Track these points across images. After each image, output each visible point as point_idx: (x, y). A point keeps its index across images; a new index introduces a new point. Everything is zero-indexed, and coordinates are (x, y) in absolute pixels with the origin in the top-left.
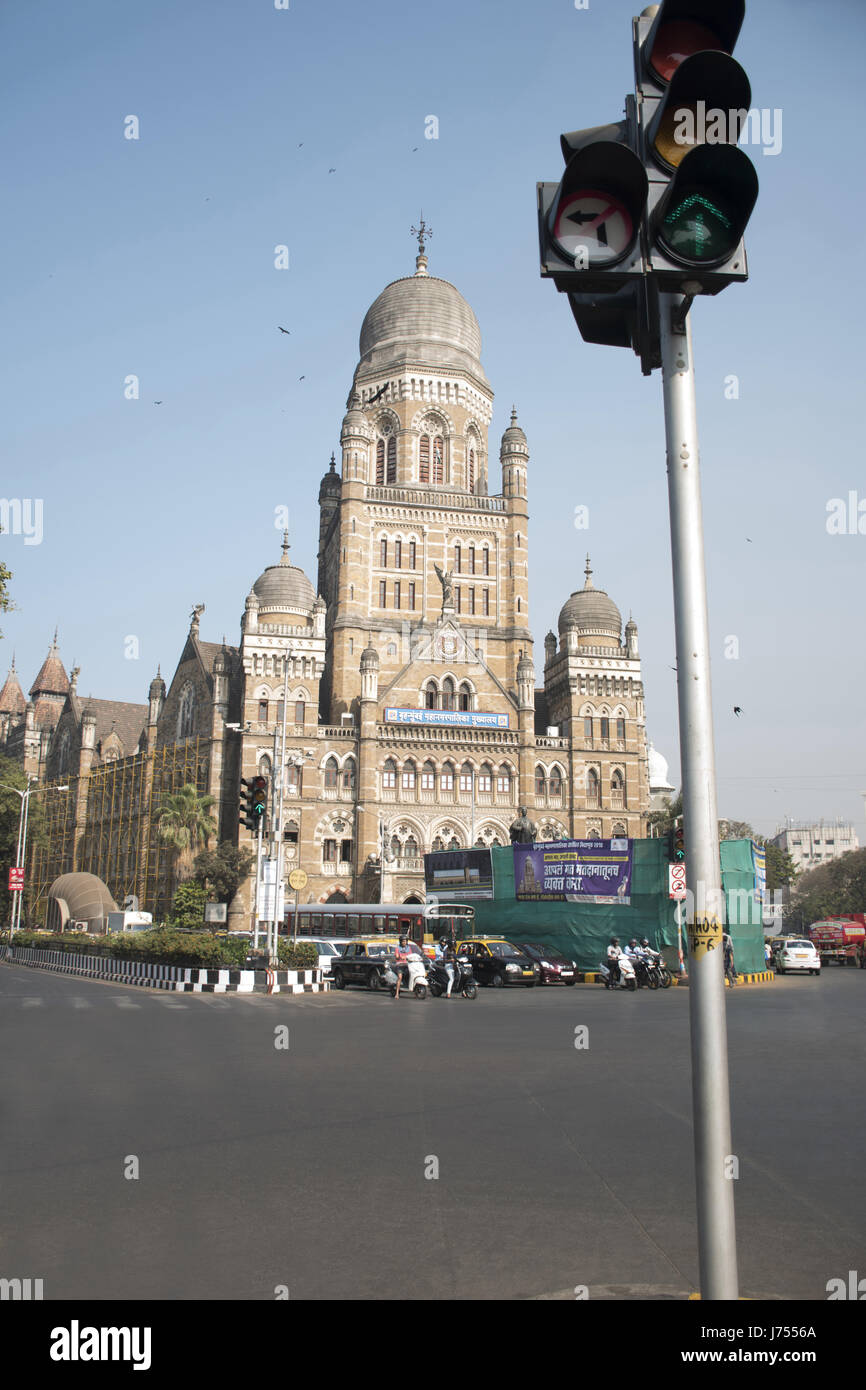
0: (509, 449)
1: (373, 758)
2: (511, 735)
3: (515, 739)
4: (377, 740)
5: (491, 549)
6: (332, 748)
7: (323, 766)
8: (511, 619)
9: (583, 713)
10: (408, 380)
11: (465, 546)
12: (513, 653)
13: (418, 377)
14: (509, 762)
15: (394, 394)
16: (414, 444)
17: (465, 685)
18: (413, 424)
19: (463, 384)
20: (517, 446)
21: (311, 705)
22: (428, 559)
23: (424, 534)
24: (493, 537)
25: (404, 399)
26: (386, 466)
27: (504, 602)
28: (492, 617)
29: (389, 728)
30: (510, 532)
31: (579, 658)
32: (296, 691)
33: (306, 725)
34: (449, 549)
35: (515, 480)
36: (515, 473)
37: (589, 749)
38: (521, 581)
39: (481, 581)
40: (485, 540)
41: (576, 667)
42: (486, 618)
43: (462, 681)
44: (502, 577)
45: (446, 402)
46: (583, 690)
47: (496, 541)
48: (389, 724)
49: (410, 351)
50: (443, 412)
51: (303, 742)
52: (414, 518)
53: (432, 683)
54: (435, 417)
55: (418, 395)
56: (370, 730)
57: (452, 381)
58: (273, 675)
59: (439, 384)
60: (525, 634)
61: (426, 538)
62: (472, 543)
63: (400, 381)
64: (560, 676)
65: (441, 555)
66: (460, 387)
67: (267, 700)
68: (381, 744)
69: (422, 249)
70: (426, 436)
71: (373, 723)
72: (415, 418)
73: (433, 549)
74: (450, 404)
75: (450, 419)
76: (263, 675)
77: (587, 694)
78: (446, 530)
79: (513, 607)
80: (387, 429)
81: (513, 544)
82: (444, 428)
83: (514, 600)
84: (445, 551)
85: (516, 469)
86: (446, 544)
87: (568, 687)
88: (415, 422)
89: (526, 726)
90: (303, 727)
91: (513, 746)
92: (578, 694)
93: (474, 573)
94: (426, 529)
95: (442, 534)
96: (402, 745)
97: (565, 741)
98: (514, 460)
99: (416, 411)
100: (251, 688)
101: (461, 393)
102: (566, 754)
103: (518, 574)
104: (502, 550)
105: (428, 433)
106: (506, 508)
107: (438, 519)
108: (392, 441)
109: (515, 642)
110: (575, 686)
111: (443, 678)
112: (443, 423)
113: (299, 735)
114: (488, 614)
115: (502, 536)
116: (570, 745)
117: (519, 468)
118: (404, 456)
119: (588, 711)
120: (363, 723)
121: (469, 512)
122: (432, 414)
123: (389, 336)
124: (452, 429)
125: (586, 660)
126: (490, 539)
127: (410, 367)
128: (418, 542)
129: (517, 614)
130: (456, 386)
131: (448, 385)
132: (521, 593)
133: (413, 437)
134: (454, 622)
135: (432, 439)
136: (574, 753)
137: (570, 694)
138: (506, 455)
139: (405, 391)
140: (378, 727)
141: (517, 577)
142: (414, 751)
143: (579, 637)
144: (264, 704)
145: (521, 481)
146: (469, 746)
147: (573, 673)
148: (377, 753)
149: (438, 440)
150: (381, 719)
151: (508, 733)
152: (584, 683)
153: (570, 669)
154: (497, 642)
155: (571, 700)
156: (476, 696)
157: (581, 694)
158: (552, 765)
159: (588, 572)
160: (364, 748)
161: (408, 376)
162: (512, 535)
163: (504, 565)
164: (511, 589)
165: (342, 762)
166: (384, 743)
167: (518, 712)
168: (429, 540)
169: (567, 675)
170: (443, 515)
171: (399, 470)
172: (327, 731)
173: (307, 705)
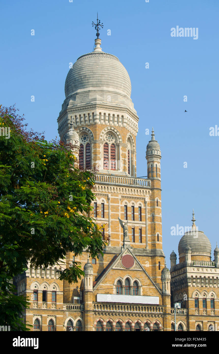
0: (152, 153)
1: (92, 320)
2: (159, 308)
3: (161, 310)
4: (93, 311)
5: (143, 207)
6: (70, 315)
7: (66, 325)
8: (154, 245)
9: (194, 296)
10: (98, 114)
11: (129, 205)
12: (155, 263)
13: (103, 111)
14: (158, 322)
15: (90, 120)
16: (101, 149)
17: (136, 282)
18: (101, 138)
19: (126, 115)
20: (156, 151)
21: (60, 293)
22: (111, 213)
23: (108, 199)
24: (143, 201)
25: (96, 124)
26: (85, 159)
27: (150, 235)
28: (144, 244)
29: (99, 305)
30: (152, 197)
31: (192, 268)
32: (52, 285)
33: (57, 303)
34: (121, 207)
35: (155, 170)
36: (155, 166)
37: (197, 314)
38: (159, 224)
39: (138, 224)
40: (140, 202)
41: (191, 272)
42: (140, 244)
43: (134, 280)
44: (149, 223)
45: (117, 125)
46: (194, 284)
47: (145, 202)
48: (99, 303)
49: (98, 97)
50: (116, 131)
51: (56, 313)
52: (103, 190)
53: (120, 282)
54: (111, 134)
55: (102, 121)
56: (91, 306)
57: (120, 114)
58: (40, 277)
59: (114, 115)
60: (161, 253)
61: (110, 201)
62: (133, 203)
63: (93, 113)
64: (181, 276)
65: (117, 210)
66: (124, 117)
67: (37, 290)
68: (95, 314)
69: (98, 35)
70: (106, 143)
71: (91, 302)
72: (101, 134)
73: (113, 207)
74: (119, 126)
75: (120, 135)
76: (35, 277)
77: (196, 286)
78: (120, 197)
79: (155, 239)
80: (85, 138)
81: (154, 205)
82: (116, 139)
83: (155, 234)
84: (120, 208)
85: (155, 164)
86: (120, 205)
87: (187, 283)
88: (101, 136)
89: (167, 303)
90: (56, 305)
91: (160, 314)
92: (191, 286)
93: (134, 220)
94: (110, 196)
95: (118, 199)
96: (105, 314)
97: (185, 311)
98: (154, 159)
99: (101, 130)
100: (29, 284)
101: (125, 121)
102: (185, 317)
103: (157, 221)
104: (149, 208)
105: (108, 142)
106: (150, 185)
107: (115, 191)
108: (88, 145)
109: (157, 258)
110: (190, 282)
111: (125, 278)
112: (115, 136)
113: (54, 309)
114: (141, 242)
115: (148, 200)
116: (188, 313)
117: (157, 163)
118: (96, 155)
119: (196, 295)
120: (86, 302)
121: (132, 187)
122: (110, 132)
123: (85, 86)
124: (121, 140)
125: (196, 269)
126: (142, 202)
127: (98, 106)
128: (106, 203)
129: (157, 242)
130: (122, 116)
131: (118, 116)
132: (159, 231)
133: (101, 145)
134: (130, 249)
135: (110, 145)
136: (190, 317)
137: (187, 286)
138: (150, 155)
139: (96, 119)
140: (93, 304)
141: (156, 222)
142: (112, 317)
143: (192, 256)
144: (36, 292)
145: (158, 170)
146: (139, 314)
147: (189, 275)
148: (93, 318)
149: (113, 146)
150: (95, 300)
151: (158, 307)
152: (194, 280)
153: (188, 274)
154: (147, 257)
155: (188, 289)
156: (141, 288)
157: (193, 286)
158: (179, 323)
159: (193, 221)
160: (87, 316)
161: (98, 111)
162: (154, 199)
163: (150, 216)
164: (153, 229)
165: (75, 322)
166: (97, 313)
167: (162, 296)
168: (111, 203)
169: (186, 276)
170: (118, 189)
171: (93, 162)
172: (67, 306)
173: (57, 293)
